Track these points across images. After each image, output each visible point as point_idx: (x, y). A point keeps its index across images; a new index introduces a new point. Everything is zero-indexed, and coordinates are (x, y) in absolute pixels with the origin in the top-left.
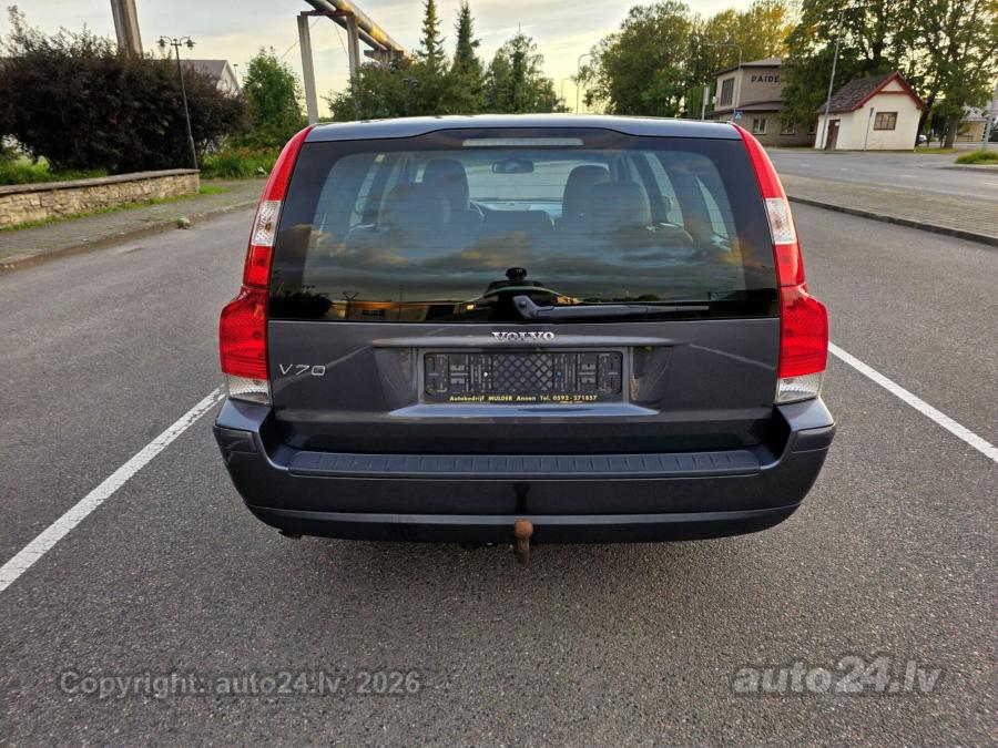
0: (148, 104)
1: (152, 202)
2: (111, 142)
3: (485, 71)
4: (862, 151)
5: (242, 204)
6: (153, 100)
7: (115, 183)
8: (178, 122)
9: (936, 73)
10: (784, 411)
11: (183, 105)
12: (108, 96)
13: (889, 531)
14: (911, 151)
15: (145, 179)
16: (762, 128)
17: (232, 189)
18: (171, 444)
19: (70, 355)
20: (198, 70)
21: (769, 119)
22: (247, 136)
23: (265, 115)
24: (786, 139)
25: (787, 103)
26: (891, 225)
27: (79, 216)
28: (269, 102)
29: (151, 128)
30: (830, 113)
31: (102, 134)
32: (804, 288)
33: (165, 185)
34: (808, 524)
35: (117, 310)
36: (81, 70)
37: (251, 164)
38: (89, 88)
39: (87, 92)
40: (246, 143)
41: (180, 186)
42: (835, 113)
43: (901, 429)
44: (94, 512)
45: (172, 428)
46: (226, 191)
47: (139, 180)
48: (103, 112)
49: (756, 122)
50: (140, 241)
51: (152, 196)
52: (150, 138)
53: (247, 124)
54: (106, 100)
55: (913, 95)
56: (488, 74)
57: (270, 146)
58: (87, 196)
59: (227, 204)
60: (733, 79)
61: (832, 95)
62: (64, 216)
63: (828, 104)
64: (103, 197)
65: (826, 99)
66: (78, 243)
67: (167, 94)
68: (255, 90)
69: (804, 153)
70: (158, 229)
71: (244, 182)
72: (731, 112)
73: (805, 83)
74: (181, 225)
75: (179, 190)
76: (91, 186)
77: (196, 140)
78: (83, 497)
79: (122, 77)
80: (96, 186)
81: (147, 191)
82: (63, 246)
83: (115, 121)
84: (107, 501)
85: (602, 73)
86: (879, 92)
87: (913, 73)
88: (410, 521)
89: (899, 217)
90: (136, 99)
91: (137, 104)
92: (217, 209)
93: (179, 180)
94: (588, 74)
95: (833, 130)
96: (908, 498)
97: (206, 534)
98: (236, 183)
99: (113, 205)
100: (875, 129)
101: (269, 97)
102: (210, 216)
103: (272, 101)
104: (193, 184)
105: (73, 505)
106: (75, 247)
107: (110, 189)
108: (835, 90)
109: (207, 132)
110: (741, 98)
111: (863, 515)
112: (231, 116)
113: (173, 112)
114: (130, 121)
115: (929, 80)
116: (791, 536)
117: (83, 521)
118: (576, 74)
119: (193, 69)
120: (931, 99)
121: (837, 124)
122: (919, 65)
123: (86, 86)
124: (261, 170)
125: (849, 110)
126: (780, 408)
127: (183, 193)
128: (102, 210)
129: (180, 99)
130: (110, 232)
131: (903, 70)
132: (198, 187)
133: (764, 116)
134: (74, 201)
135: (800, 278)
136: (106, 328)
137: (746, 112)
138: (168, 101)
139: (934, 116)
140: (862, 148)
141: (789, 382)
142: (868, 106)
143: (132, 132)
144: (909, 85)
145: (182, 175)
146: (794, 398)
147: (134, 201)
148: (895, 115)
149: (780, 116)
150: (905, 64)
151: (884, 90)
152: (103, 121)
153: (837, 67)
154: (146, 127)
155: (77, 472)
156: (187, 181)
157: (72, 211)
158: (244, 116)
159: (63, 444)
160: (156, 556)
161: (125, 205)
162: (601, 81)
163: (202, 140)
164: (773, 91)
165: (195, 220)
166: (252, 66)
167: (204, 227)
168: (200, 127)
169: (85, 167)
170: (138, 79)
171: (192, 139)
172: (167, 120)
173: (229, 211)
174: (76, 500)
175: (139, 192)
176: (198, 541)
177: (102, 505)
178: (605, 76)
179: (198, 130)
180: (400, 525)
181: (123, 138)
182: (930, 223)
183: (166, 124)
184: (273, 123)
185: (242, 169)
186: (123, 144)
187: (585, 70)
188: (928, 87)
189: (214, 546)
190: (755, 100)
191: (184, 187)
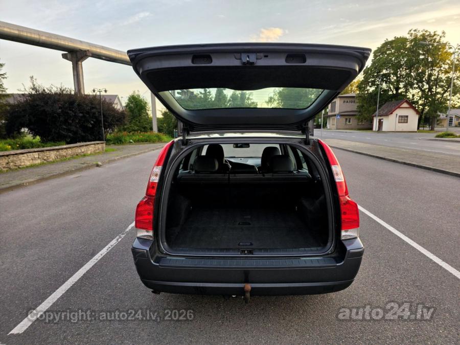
0: (85, 114)
1: (85, 155)
2: (69, 130)
3: (228, 99)
4: (394, 132)
5: (123, 156)
6: (88, 113)
7: (70, 148)
8: (98, 122)
9: (424, 99)
10: (345, 243)
11: (100, 115)
12: (69, 112)
13: (397, 295)
14: (416, 132)
15: (83, 146)
16: (349, 122)
17: (119, 149)
18: (101, 259)
19: (55, 222)
20: (107, 100)
21: (352, 119)
22: (125, 127)
23: (134, 117)
24: (360, 127)
25: (360, 112)
26: (405, 165)
27: (54, 162)
28: (136, 113)
29: (86, 124)
30: (378, 116)
31: (65, 127)
32: (348, 197)
33: (91, 148)
34: (364, 292)
35: (73, 203)
36: (59, 101)
37: (127, 139)
38: (61, 109)
39: (60, 110)
40: (125, 130)
41: (97, 148)
42: (381, 116)
43: (404, 254)
44: (71, 287)
45: (100, 253)
46: (116, 150)
47: (81, 146)
48: (66, 117)
49: (346, 119)
50: (81, 173)
51: (85, 153)
52: (85, 129)
53: (126, 122)
54: (68, 113)
55: (414, 108)
56: (230, 100)
57: (135, 131)
58: (58, 153)
59: (117, 156)
60: (335, 102)
61: (379, 108)
62: (47, 161)
63: (377, 112)
64: (64, 154)
65: (376, 111)
66: (55, 174)
67: (94, 110)
68: (130, 108)
69: (368, 133)
70: (88, 167)
71: (124, 146)
72: (335, 115)
73: (367, 103)
74: (98, 166)
75: (96, 150)
76: (60, 149)
77: (105, 129)
78: (66, 281)
79: (76, 104)
80: (62, 149)
81: (83, 150)
82: (48, 175)
83: (71, 122)
84: (76, 282)
85: (278, 100)
86: (399, 107)
87: (414, 99)
88: (204, 286)
89: (408, 162)
90: (81, 113)
91: (81, 115)
92: (113, 158)
93: (97, 146)
94: (272, 100)
95: (380, 123)
96: (406, 282)
97: (118, 296)
98: (121, 147)
99: (68, 157)
100: (399, 123)
101: (136, 110)
102: (110, 162)
103: (137, 112)
104: (103, 148)
105: (63, 284)
106: (54, 175)
107: (67, 150)
108: (380, 106)
109: (110, 126)
110: (339, 109)
111: (387, 289)
112: (120, 119)
113: (96, 118)
114: (77, 121)
115: (420, 102)
116: (357, 297)
117: (67, 291)
118: (267, 100)
119: (105, 100)
120: (423, 110)
121: (382, 120)
122: (415, 96)
123: (60, 108)
124: (131, 141)
125: (387, 115)
126: (343, 241)
127: (97, 151)
128: (63, 159)
129: (99, 112)
130: (68, 169)
131: (409, 98)
132: (105, 149)
133: (350, 117)
134: (52, 155)
135: (347, 193)
136: (69, 211)
137: (342, 115)
138: (94, 113)
139: (425, 117)
140: (394, 130)
141: (346, 231)
142: (395, 113)
143: (78, 126)
144: (412, 104)
145: (98, 144)
146: (349, 238)
147: (77, 155)
148: (407, 117)
149: (357, 116)
150: (410, 96)
151: (401, 106)
152: (66, 122)
153: (380, 97)
154: (84, 124)
155: (63, 271)
156: (100, 146)
157: (51, 160)
158: (126, 119)
159: (56, 259)
160: (98, 304)
161: (73, 157)
162: (278, 103)
163: (107, 129)
164: (353, 107)
165: (104, 163)
166: (129, 98)
167: (107, 166)
168: (107, 124)
169: (57, 141)
170: (82, 105)
171: (103, 129)
172: (93, 121)
173: (118, 159)
174: (64, 282)
175: (80, 151)
176: (114, 299)
177: (74, 284)
178: (280, 101)
179: (106, 125)
180: (200, 287)
181: (73, 128)
182: (421, 164)
183: (92, 122)
184: (137, 121)
185: (123, 141)
186: (73, 131)
187: (271, 98)
188: (421, 105)
189: (121, 301)
190: (345, 110)
191: (99, 149)
